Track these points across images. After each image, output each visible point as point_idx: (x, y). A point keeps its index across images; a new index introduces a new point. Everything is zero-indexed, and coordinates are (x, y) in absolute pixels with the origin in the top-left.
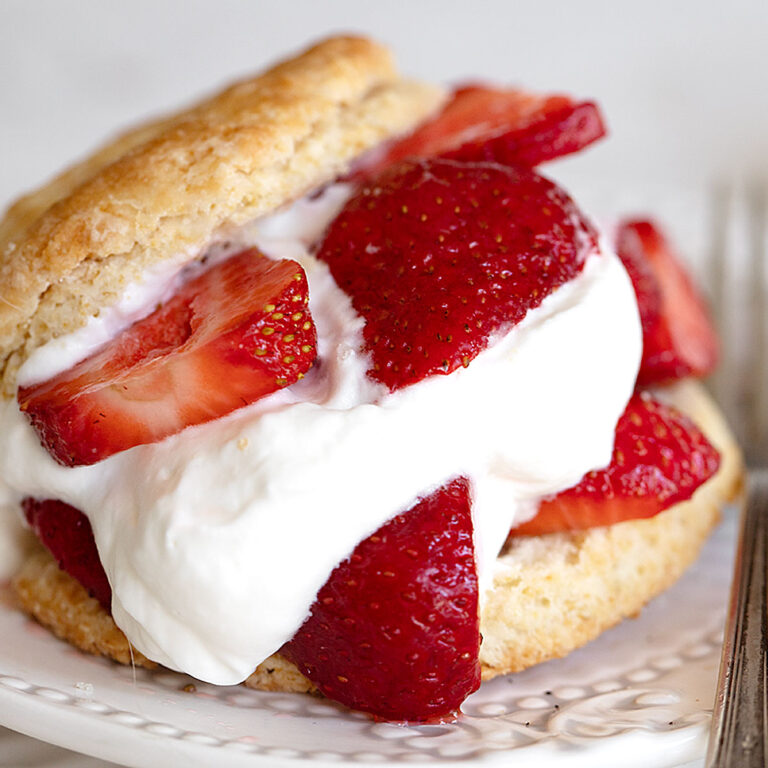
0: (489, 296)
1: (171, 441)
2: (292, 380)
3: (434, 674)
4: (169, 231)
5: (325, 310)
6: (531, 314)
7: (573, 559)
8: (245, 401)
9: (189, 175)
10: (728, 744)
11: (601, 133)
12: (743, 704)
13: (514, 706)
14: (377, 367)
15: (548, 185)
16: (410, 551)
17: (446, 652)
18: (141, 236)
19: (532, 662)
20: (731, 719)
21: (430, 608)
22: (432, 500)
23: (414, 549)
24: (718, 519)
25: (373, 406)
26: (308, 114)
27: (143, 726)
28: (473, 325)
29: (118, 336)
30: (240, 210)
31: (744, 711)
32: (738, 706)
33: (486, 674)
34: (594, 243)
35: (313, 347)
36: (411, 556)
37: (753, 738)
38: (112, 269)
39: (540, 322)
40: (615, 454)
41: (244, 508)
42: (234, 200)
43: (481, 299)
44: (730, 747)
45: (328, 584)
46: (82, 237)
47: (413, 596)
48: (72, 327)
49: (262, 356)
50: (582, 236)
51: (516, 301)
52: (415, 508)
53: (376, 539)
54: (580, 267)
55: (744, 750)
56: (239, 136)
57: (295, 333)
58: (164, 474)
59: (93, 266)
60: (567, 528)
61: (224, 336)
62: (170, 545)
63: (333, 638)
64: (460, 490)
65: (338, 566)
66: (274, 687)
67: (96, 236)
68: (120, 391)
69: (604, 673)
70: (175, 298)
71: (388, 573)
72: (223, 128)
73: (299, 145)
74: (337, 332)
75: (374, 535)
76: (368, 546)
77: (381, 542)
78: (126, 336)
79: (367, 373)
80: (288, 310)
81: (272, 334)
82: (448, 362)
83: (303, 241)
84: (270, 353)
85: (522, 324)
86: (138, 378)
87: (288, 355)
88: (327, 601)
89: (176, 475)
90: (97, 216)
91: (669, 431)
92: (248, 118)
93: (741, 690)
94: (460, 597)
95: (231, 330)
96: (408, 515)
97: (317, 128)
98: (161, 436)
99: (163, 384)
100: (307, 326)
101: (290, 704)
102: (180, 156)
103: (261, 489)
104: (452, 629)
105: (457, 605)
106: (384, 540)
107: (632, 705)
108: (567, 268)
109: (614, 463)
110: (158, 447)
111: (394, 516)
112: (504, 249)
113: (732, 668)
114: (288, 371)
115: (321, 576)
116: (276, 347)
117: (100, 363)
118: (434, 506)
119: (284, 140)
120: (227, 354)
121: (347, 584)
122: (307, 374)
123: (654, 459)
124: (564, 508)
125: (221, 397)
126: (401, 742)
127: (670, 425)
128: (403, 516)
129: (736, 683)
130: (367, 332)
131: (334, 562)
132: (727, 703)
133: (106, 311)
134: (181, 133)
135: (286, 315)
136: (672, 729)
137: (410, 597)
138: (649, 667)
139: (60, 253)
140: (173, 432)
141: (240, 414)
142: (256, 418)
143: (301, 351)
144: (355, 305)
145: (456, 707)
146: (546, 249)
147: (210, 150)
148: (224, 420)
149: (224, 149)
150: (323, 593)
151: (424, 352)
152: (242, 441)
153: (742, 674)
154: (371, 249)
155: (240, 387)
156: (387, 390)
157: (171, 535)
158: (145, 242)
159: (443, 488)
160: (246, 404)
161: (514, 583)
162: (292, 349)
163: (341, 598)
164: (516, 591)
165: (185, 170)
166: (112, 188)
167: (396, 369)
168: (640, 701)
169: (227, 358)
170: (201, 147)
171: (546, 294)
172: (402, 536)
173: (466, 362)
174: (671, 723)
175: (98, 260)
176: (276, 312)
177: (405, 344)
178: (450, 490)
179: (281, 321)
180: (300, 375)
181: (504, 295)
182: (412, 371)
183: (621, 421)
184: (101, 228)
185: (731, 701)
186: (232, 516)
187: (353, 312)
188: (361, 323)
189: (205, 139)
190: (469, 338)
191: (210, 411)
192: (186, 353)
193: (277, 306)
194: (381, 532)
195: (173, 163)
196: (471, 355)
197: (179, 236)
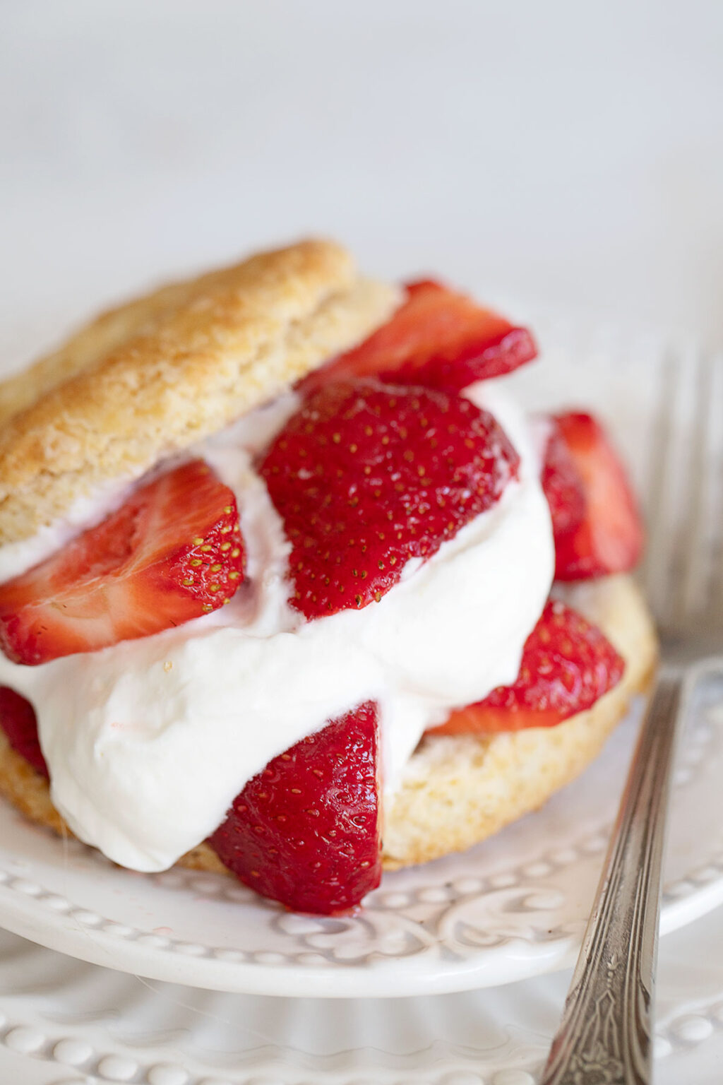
0: (406, 532)
1: (107, 652)
2: (217, 605)
3: (336, 879)
4: (117, 451)
5: (258, 529)
6: (446, 548)
7: (478, 762)
8: (174, 623)
9: (138, 400)
10: (594, 963)
11: (531, 356)
12: (614, 921)
13: (415, 897)
14: (299, 595)
15: (475, 412)
16: (316, 771)
17: (346, 862)
18: (91, 456)
19: (434, 855)
20: (601, 937)
21: (331, 825)
22: (340, 723)
23: (320, 769)
24: (624, 712)
25: (290, 636)
26: (254, 336)
27: (70, 913)
28: (387, 561)
29: (67, 544)
30: (183, 433)
31: (614, 929)
32: (610, 924)
33: (388, 866)
34: (514, 472)
35: (241, 573)
36: (316, 775)
37: (618, 960)
38: (63, 484)
39: (452, 556)
40: (522, 670)
41: (166, 726)
42: (179, 424)
43: (397, 535)
44: (596, 967)
45: (242, 794)
46: (36, 454)
47: (317, 813)
48: (25, 534)
49: (190, 586)
50: (502, 466)
51: (430, 535)
52: (324, 731)
53: (287, 757)
54: (496, 498)
55: (608, 970)
56: (186, 363)
57: (222, 563)
58: (98, 684)
59: (46, 480)
60: (475, 731)
61: (154, 566)
62: (98, 755)
63: (246, 841)
64: (367, 715)
65: (251, 779)
66: (199, 868)
67: (49, 453)
68: (60, 609)
69: (502, 865)
70: (124, 507)
71: (294, 790)
72: (172, 351)
73: (245, 368)
74: (266, 556)
75: (286, 753)
76: (279, 764)
77: (291, 760)
78: (74, 546)
79: (289, 600)
80: (215, 541)
81: (200, 566)
82: (361, 598)
83: (248, 449)
84: (197, 582)
85: (435, 558)
86: (76, 598)
87: (215, 584)
88: (241, 808)
89: (109, 687)
90: (51, 433)
91: (575, 645)
92: (199, 340)
93: (614, 908)
94: (360, 815)
95: (161, 561)
96: (317, 737)
97: (263, 351)
98: (98, 647)
99: (99, 605)
100: (236, 553)
101: (210, 887)
102: (131, 378)
103: (181, 713)
104: (352, 842)
105: (359, 823)
106: (294, 759)
107: (519, 906)
108: (486, 498)
109: (520, 678)
110: (95, 656)
111: (304, 737)
112: (425, 482)
113: (610, 883)
114: (214, 598)
115: (236, 787)
116: (203, 576)
117: (47, 573)
118: (342, 729)
119: (229, 365)
120: (157, 583)
121: (258, 797)
122: (233, 598)
123: (558, 672)
124: (472, 717)
125: (152, 618)
126: (302, 940)
127: (575, 639)
128: (314, 737)
129: (611, 899)
130: (293, 558)
131: (249, 776)
132: (600, 919)
133: (57, 523)
134: (135, 354)
135: (213, 547)
136: (551, 940)
137: (314, 814)
138: (546, 859)
139: (16, 467)
140: (109, 644)
141: (169, 634)
142: (181, 641)
143: (228, 579)
144: (287, 528)
145: (358, 902)
146: (463, 483)
147: (159, 375)
148: (155, 639)
149: (171, 374)
150: (238, 801)
151: (339, 586)
152: (167, 665)
153: (618, 890)
154: (304, 474)
155: (172, 611)
156: (305, 618)
157: (98, 747)
158: (94, 461)
159: (351, 712)
160: (175, 626)
161: (420, 786)
162: (218, 578)
163: (253, 808)
164: (422, 794)
165: (134, 393)
166: (68, 406)
167: (315, 599)
168: (529, 903)
169: (157, 586)
170: (151, 371)
171: (461, 527)
172: (310, 757)
173: (377, 597)
174: (550, 932)
175: (52, 474)
176: (204, 544)
177: (324, 576)
178: (358, 713)
179: (210, 553)
180: (226, 601)
181: (420, 529)
182: (327, 604)
183: (530, 638)
184: (54, 446)
185: (603, 918)
186: (155, 733)
187: (282, 536)
188: (287, 549)
189: (155, 362)
190: (383, 574)
191: (143, 630)
192: (119, 579)
193: (206, 539)
194: (290, 751)
195: (124, 385)
196: (383, 590)
197: (126, 456)
